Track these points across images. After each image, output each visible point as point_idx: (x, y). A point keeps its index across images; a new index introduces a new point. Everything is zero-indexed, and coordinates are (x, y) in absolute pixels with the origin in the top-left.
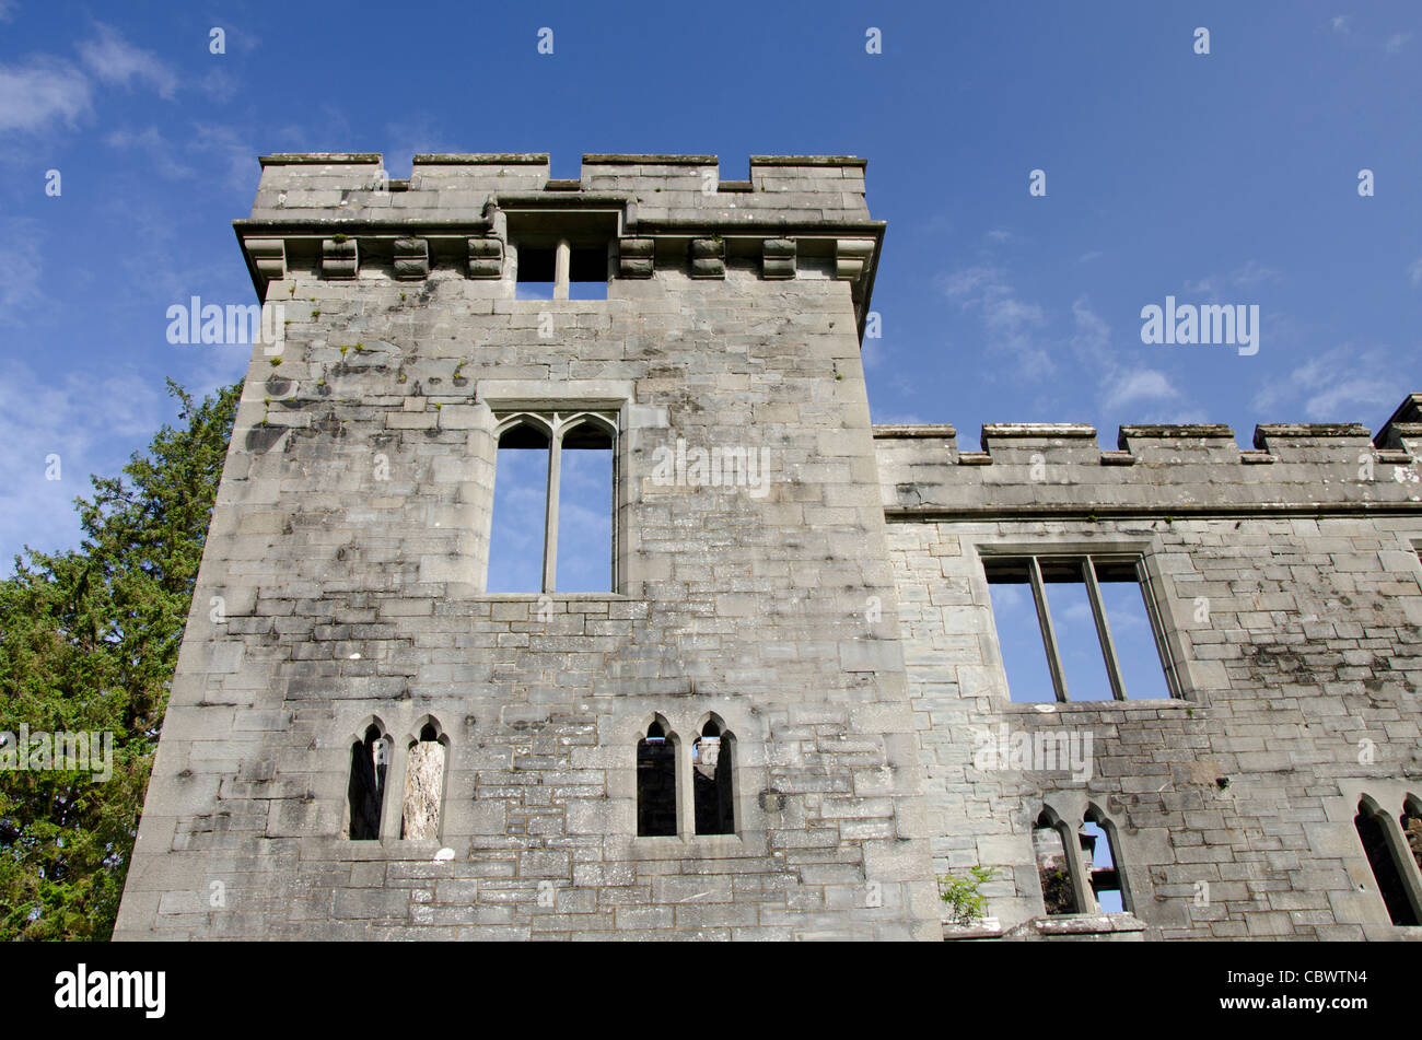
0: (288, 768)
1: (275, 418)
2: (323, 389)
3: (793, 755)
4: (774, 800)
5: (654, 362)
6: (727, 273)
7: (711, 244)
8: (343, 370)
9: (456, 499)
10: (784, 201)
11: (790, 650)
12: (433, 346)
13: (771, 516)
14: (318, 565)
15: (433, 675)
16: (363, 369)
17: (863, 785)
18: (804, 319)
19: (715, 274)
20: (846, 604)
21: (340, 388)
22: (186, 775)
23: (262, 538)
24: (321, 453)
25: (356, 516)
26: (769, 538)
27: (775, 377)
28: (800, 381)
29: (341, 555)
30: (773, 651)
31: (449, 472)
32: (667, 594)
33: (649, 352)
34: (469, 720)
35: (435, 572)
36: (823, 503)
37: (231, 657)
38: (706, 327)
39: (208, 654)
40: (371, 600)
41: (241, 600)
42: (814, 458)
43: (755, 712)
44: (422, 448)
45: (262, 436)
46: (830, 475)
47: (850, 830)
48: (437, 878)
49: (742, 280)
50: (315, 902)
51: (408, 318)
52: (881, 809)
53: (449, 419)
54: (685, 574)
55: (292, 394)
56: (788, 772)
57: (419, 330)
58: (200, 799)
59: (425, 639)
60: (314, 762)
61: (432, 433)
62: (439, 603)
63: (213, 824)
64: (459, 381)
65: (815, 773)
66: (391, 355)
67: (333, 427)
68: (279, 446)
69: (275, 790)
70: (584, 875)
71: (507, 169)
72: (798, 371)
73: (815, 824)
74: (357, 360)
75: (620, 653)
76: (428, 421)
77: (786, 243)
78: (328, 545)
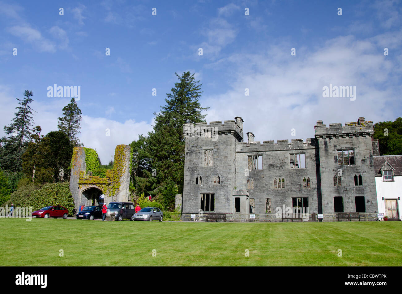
0: (192, 180)
1: (188, 152)
2: (191, 149)
3: (224, 179)
4: (222, 182)
5: (216, 145)
6: (222, 134)
7: (220, 132)
8: (192, 147)
9: (201, 159)
10: (227, 127)
11: (224, 171)
12: (199, 144)
13: (224, 159)
14: (192, 164)
15: (201, 173)
16: (194, 147)
17: (228, 181)
18: (228, 139)
19: (221, 135)
20: (228, 167)
21: (192, 148)
22: (186, 180)
23: (188, 163)
24: (191, 155)
25: (195, 160)
26: (224, 161)
27: (225, 146)
28: (227, 146)
29: (194, 164)
30: (223, 171)
31: (201, 156)
32: (216, 166)
33: (215, 144)
34: (203, 176)
35: (200, 165)
36: (228, 158)
37: (187, 172)
38: (220, 141)
39: (186, 172)
40: (196, 167)
41: (187, 168)
42: (228, 154)
43: (222, 176)
44: (199, 154)
45: (187, 153)
46: (229, 155)
47: (227, 184)
48: (201, 187)
49: (223, 135)
50: (194, 188)
51: (197, 141)
52: (229, 182)
53: (201, 151)
54: (217, 165)
55: (189, 149)
56: (223, 180)
57: (198, 142)
58: (187, 182)
59: (200, 170)
60: (194, 179)
61: (199, 153)
62: (201, 167)
63: (188, 183)
64: (201, 148)
65: (225, 180)
66: (196, 145)
67: (192, 152)
68: (188, 154)
69: (191, 181)
70: (210, 187)
71: (203, 125)
72: (227, 145)
73: (225, 184)
74: (193, 146)
75: (213, 171)
76: (199, 152)
77: (227, 132)
78: (193, 163)
